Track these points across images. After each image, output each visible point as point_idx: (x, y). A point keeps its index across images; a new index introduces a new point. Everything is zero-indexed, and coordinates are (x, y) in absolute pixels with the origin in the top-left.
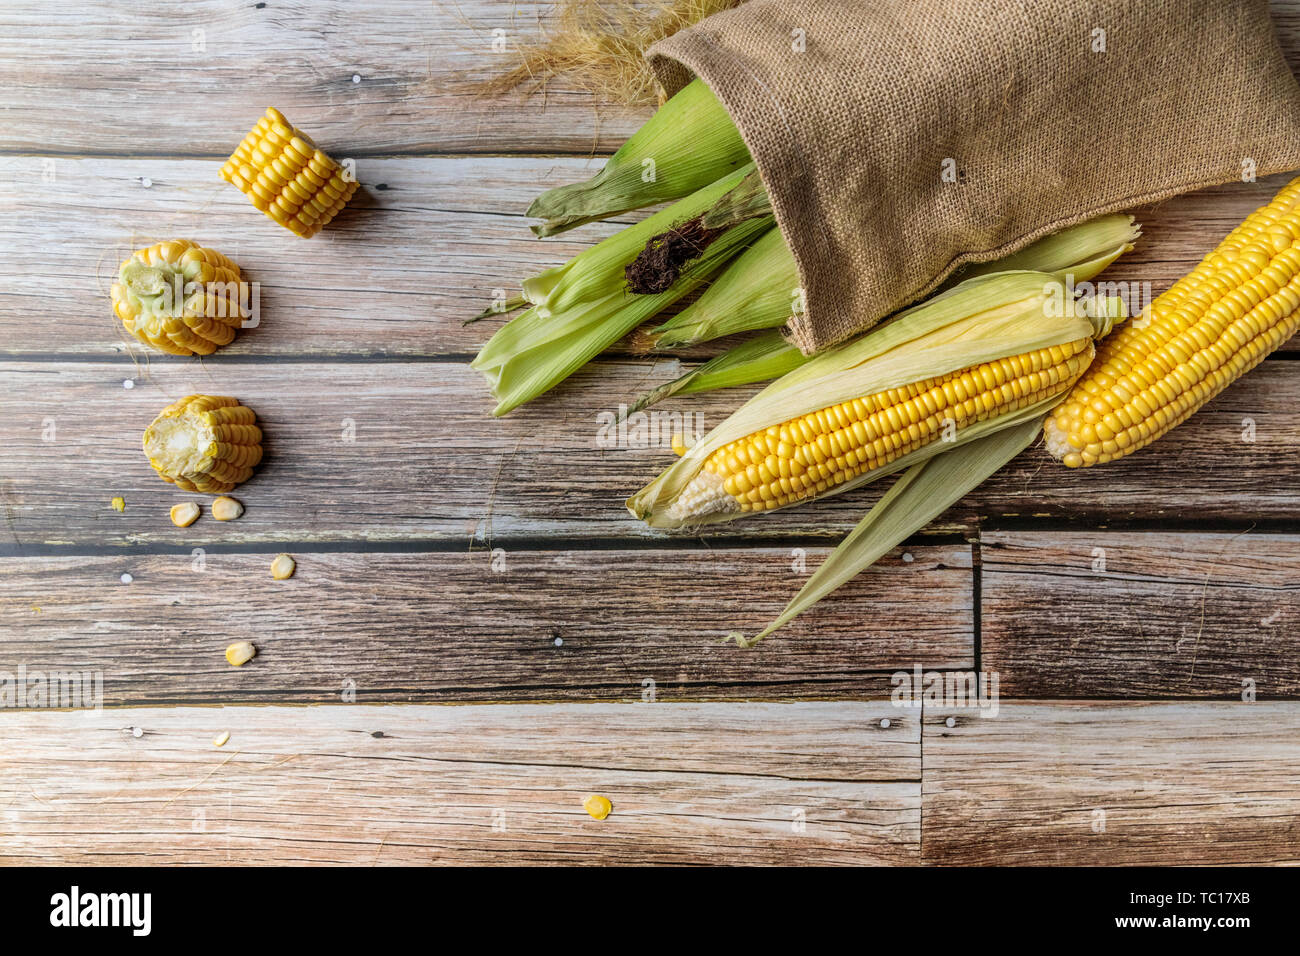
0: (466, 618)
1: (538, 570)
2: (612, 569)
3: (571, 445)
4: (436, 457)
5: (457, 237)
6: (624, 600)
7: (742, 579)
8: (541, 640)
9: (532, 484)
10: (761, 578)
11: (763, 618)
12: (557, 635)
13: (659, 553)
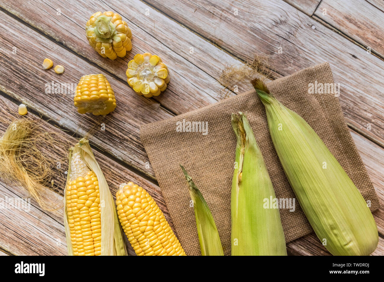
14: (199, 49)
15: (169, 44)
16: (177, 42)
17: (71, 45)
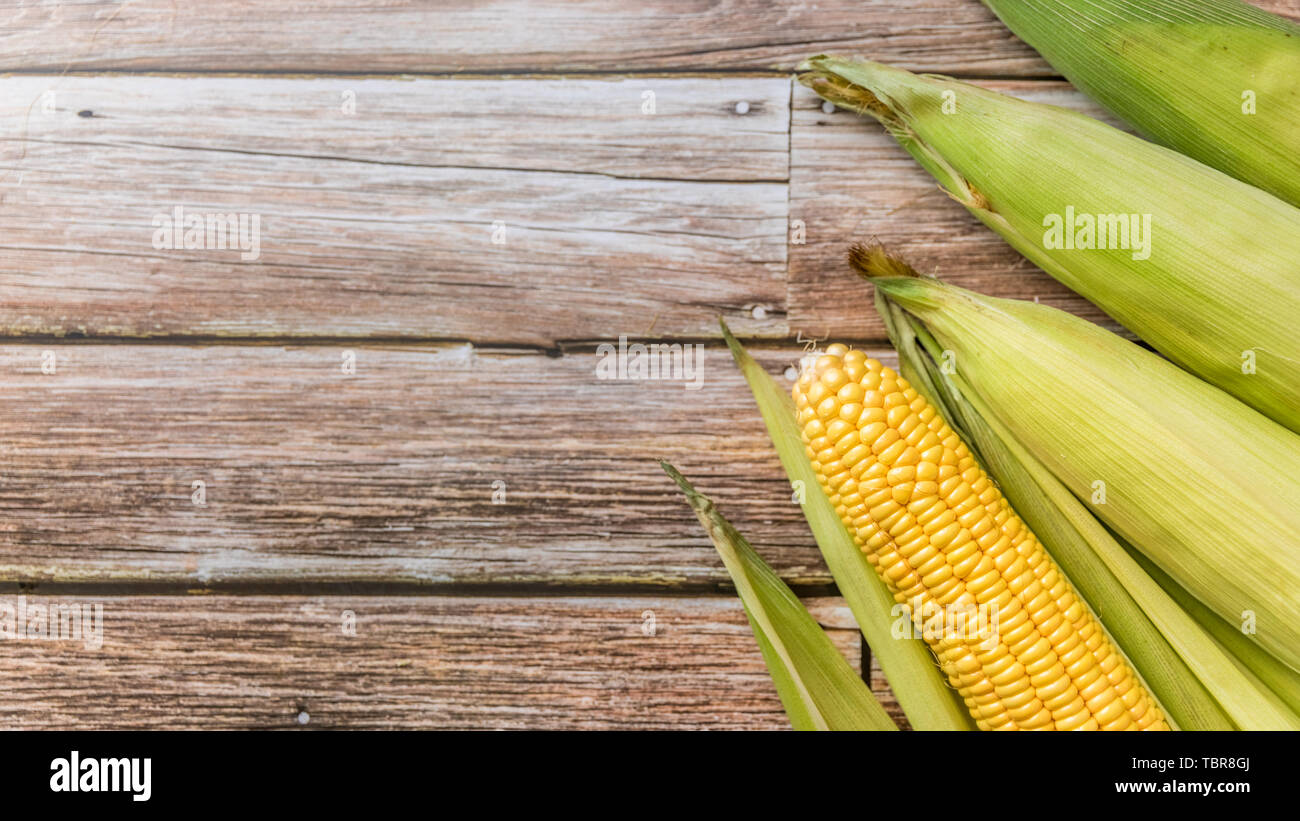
0: (182, 684)
1: (280, 622)
2: (378, 623)
3: (327, 456)
4: (148, 470)
5: (185, 181)
6: (391, 663)
7: (549, 638)
8: (280, 715)
9: (273, 508)
10: (574, 638)
11: (576, 692)
12: (301, 709)
13: (440, 601)
14: (493, 115)
15: (397, 154)
16: (417, 133)
17: (108, 323)
